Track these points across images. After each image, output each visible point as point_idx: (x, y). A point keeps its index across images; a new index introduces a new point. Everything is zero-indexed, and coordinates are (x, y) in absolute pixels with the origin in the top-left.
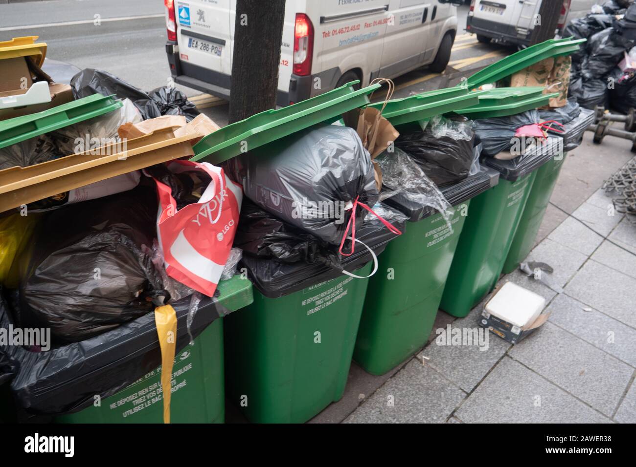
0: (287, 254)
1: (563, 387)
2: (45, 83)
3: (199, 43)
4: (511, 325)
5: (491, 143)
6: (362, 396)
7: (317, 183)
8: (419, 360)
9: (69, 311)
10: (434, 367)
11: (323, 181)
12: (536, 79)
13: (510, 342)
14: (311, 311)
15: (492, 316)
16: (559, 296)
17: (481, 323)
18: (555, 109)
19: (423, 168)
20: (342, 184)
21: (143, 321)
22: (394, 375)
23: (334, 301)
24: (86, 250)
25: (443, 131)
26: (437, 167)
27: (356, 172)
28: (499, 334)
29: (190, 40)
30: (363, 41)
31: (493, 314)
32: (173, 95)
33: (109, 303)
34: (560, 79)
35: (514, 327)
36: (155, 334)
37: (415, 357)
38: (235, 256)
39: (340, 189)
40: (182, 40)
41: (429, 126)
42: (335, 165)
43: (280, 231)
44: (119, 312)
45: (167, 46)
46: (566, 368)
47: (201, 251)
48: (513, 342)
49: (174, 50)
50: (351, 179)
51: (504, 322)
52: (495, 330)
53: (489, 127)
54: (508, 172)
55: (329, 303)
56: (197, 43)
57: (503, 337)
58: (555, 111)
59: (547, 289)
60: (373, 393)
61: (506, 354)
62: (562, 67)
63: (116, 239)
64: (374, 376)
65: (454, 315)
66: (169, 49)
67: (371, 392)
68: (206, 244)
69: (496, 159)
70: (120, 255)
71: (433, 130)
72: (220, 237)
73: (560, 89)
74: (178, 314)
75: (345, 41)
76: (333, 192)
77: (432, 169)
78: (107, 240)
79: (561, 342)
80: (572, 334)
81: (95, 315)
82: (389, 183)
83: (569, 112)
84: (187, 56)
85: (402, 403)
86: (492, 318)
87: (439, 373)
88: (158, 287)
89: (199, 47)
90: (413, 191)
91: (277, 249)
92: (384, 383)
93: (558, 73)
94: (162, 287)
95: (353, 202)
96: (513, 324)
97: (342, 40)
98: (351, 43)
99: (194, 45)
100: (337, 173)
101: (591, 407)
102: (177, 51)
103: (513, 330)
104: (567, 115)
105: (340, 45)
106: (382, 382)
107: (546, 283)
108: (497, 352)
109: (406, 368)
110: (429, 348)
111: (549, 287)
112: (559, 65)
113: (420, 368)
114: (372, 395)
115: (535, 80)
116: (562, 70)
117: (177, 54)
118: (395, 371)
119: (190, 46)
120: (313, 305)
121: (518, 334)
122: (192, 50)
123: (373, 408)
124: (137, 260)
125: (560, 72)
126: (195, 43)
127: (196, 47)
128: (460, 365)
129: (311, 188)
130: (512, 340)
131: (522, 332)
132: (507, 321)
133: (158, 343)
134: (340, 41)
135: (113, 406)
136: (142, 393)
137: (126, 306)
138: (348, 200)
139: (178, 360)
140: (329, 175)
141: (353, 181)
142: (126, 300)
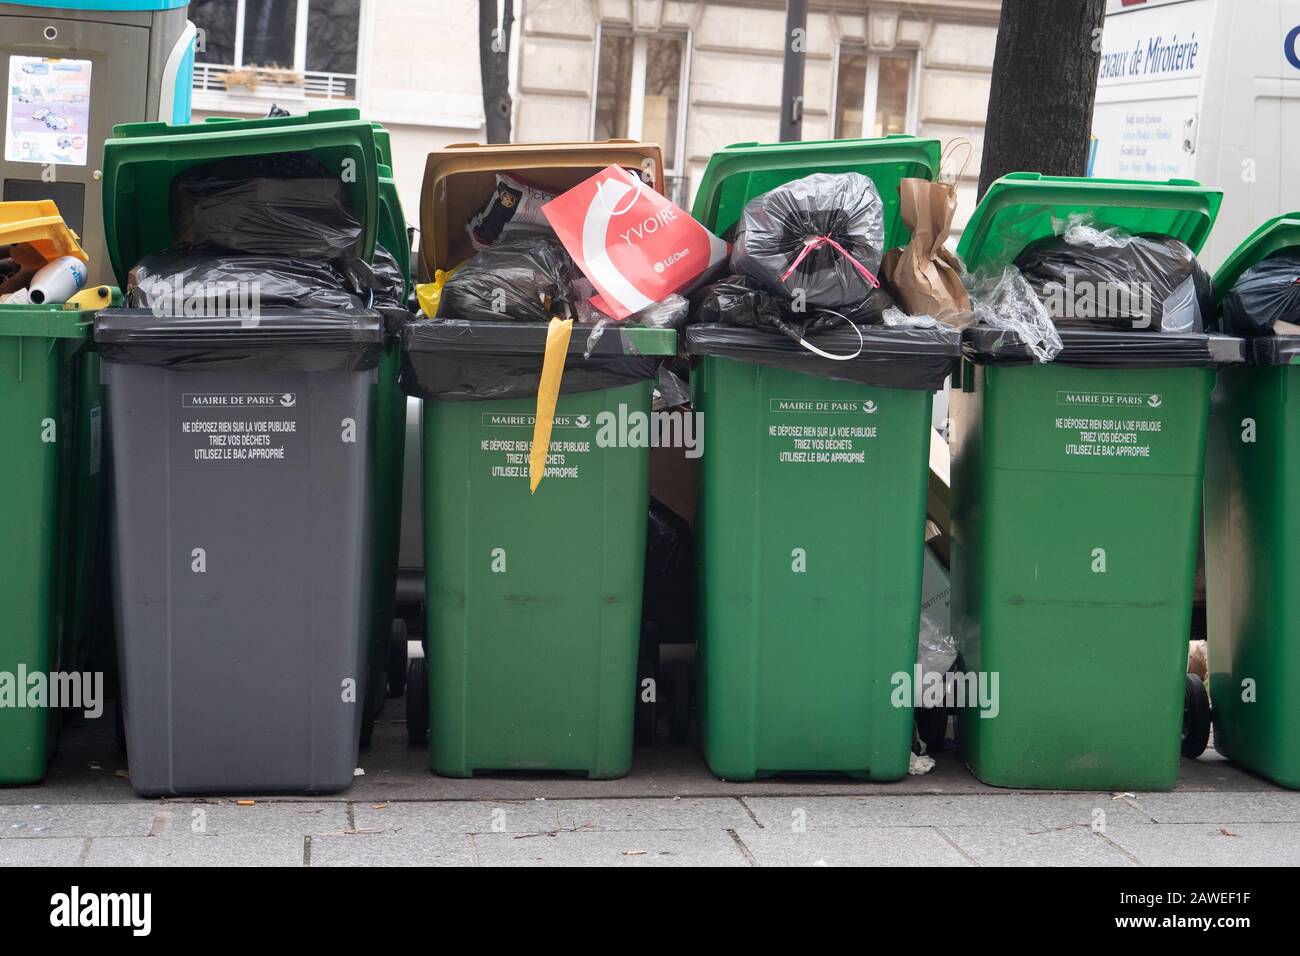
6: (937, 790)
9: (474, 285)
11: (776, 198)
14: (787, 456)
20: (806, 207)
22: (1035, 794)
23: (834, 459)
25: (1087, 236)
27: (833, 202)
33: (512, 290)
37: (1111, 793)
39: (802, 215)
41: (1064, 224)
42: (802, 189)
50: (821, 209)
55: (822, 458)
60: (964, 794)
70: (540, 257)
71: (1068, 234)
74: (574, 324)
76: (790, 215)
91: (723, 301)
95: (821, 237)
106: (996, 792)
114: (955, 794)
118: (1040, 791)
120: (789, 444)
124: (555, 266)
133: (544, 347)
135: (484, 445)
136: (521, 445)
137: (529, 301)
138: (813, 233)
139: (572, 423)
140: (787, 195)
141: (826, 212)
142: (529, 294)
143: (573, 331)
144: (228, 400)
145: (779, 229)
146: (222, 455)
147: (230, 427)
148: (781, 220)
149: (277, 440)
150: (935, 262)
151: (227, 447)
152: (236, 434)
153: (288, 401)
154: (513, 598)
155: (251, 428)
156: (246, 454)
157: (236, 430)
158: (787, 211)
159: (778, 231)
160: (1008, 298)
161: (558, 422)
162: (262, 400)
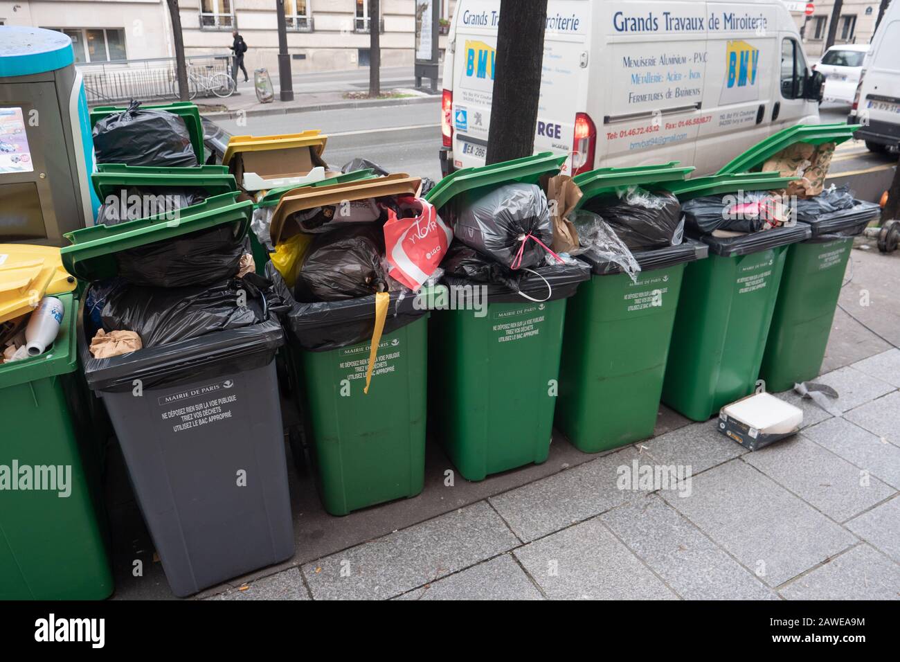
0: (475, 272)
1: (795, 492)
2: (323, 168)
3: (475, 148)
4: (748, 427)
5: (705, 220)
6: (566, 465)
7: (495, 216)
8: (636, 448)
9: (325, 280)
10: (651, 456)
11: (500, 214)
12: (789, 166)
13: (748, 448)
14: (502, 339)
15: (729, 417)
16: (834, 419)
17: (719, 427)
18: (814, 198)
19: (617, 231)
20: (517, 219)
21: (369, 298)
22: (606, 456)
23: (524, 336)
24: (339, 248)
25: (639, 200)
26: (630, 231)
27: (530, 212)
28: (737, 439)
29: (466, 145)
30: (663, 144)
31: (730, 415)
32: (428, 184)
33: (349, 280)
34: (820, 167)
35: (751, 429)
36: (374, 305)
37: (634, 446)
38: (439, 273)
39: (515, 223)
40: (458, 146)
41: (625, 195)
42: (512, 206)
43: (473, 257)
44: (354, 286)
45: (441, 152)
46: (806, 478)
47: (413, 260)
48: (751, 447)
49: (448, 156)
50: (525, 217)
51: (741, 423)
52: (733, 435)
53: (705, 205)
54: (721, 248)
55: (519, 336)
56: (472, 148)
57: (741, 442)
58: (813, 201)
59: (822, 411)
60: (578, 465)
61: (739, 457)
62: (824, 154)
63: (359, 243)
64: (584, 452)
65: (691, 417)
66: (443, 155)
67: (576, 464)
68: (417, 256)
69: (713, 237)
70: (360, 253)
71: (628, 199)
72: (429, 256)
73: (819, 177)
74: (390, 298)
75: (638, 143)
76: (509, 224)
77: (624, 232)
78: (352, 243)
79: (813, 457)
80: (832, 452)
81: (340, 285)
82: (586, 242)
83: (833, 201)
84: (461, 163)
85: (605, 476)
86: (730, 420)
87: (655, 461)
88: (381, 276)
89: (474, 153)
90: (604, 249)
91: (468, 269)
92: (592, 460)
93: (819, 161)
94: (383, 278)
95: (526, 235)
96: (750, 426)
97: (633, 143)
98: (648, 146)
99: (469, 151)
100: (513, 211)
101: (820, 511)
102: (451, 157)
103: (751, 433)
104: (829, 205)
105: (631, 148)
106: (590, 459)
107: (821, 405)
108: (729, 454)
109: (620, 452)
110: (652, 441)
111: (824, 409)
112: (823, 152)
113: (635, 454)
114: (575, 466)
115: (788, 168)
116: (824, 157)
117: (451, 161)
118: (607, 452)
119: (464, 152)
120: (503, 333)
121: (755, 437)
122: (467, 156)
123: (573, 475)
124: (370, 258)
125: (822, 159)
126: (470, 148)
127: (471, 152)
128: (681, 458)
129: (491, 220)
130: (749, 445)
131: (759, 435)
132: (744, 422)
133: (374, 314)
134: (632, 144)
135: (342, 365)
136: (362, 362)
137: (359, 285)
138: (522, 233)
139: (390, 344)
140: (506, 211)
141: (528, 219)
142: (360, 281)
143: (390, 302)
144: (190, 394)
145: (505, 234)
146: (192, 425)
147: (193, 409)
148: (505, 228)
149: (225, 408)
150: (564, 221)
151: (194, 419)
152: (198, 411)
153: (228, 384)
154: (365, 435)
155: (207, 406)
156: (208, 420)
157: (198, 409)
158: (508, 222)
159: (504, 236)
160: (600, 235)
161: (382, 345)
162: (211, 389)
